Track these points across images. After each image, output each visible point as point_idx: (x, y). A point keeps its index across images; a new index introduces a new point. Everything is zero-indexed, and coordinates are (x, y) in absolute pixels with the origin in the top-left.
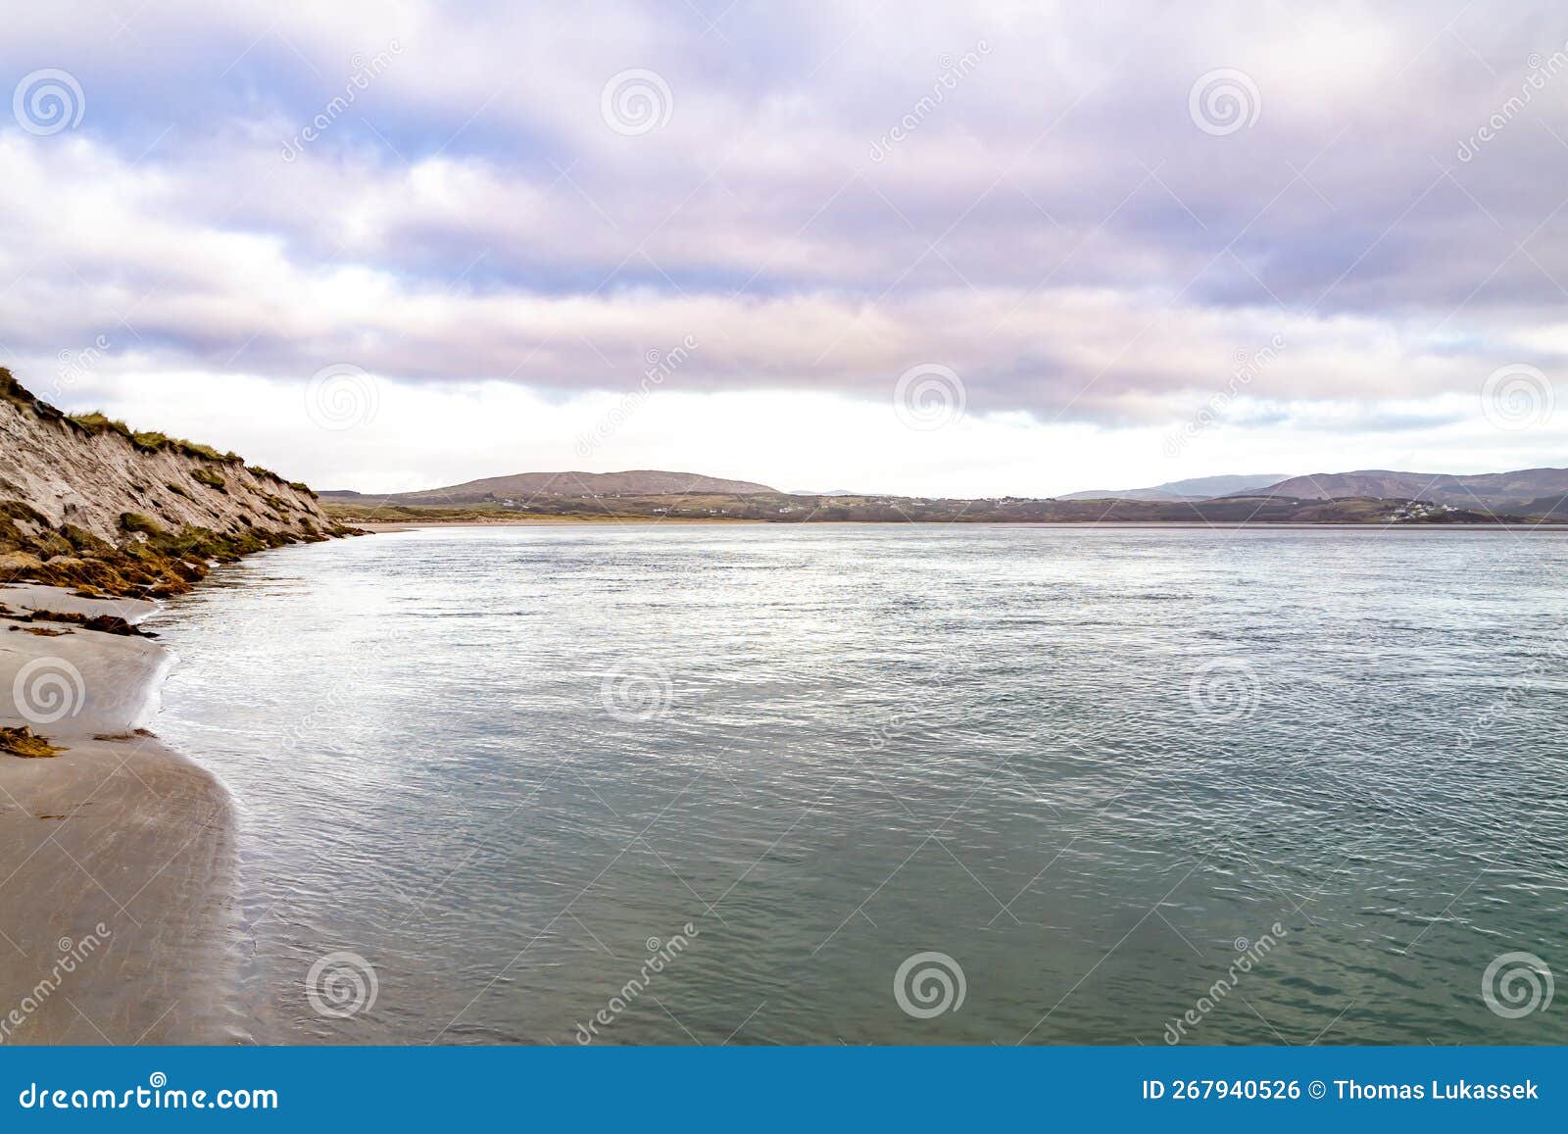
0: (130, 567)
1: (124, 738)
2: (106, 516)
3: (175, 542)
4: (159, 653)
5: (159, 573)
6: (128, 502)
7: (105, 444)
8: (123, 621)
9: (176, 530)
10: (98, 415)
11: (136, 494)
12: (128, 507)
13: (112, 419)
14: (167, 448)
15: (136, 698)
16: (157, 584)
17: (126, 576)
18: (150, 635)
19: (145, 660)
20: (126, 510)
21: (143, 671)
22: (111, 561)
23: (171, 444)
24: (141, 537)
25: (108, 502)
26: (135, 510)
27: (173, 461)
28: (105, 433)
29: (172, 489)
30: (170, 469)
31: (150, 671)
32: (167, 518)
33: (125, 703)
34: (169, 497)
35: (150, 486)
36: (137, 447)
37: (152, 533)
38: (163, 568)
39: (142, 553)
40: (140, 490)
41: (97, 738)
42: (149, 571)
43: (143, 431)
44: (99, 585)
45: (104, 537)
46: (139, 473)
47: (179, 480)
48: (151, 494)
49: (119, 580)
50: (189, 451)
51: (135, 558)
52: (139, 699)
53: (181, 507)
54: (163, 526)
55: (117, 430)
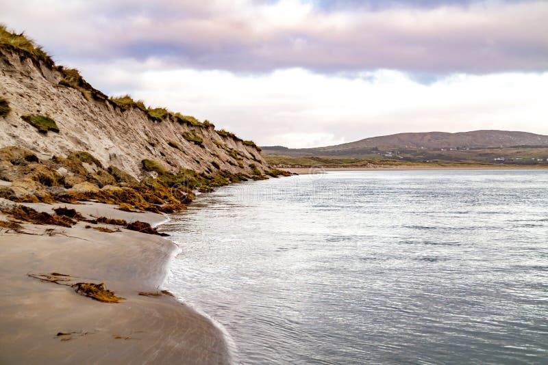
0: (149, 193)
1: (156, 295)
2: (133, 162)
3: (174, 179)
4: (171, 246)
5: (166, 197)
6: (146, 153)
7: (132, 115)
8: (148, 225)
9: (175, 171)
10: (127, 97)
11: (151, 148)
12: (146, 156)
13: (136, 100)
14: (168, 119)
15: (160, 272)
16: (165, 205)
17: (147, 199)
18: (163, 235)
19: (163, 249)
20: (144, 157)
21: (163, 256)
22: (137, 189)
23: (170, 115)
24: (154, 175)
25: (134, 153)
26: (150, 158)
27: (171, 127)
28: (132, 109)
29: (171, 144)
30: (170, 132)
31: (166, 256)
32: (169, 163)
33: (154, 275)
34: (169, 150)
35: (158, 142)
36: (150, 118)
37: (160, 173)
38: (168, 195)
39: (155, 185)
40: (153, 145)
41: (140, 294)
42: (160, 196)
43: (153, 108)
44: (132, 203)
45: (133, 174)
46: (151, 134)
47: (175, 140)
48: (159, 148)
49: (143, 201)
50: (181, 121)
51: (151, 188)
52: (162, 273)
53: (177, 157)
54: (167, 168)
55: (138, 106)
